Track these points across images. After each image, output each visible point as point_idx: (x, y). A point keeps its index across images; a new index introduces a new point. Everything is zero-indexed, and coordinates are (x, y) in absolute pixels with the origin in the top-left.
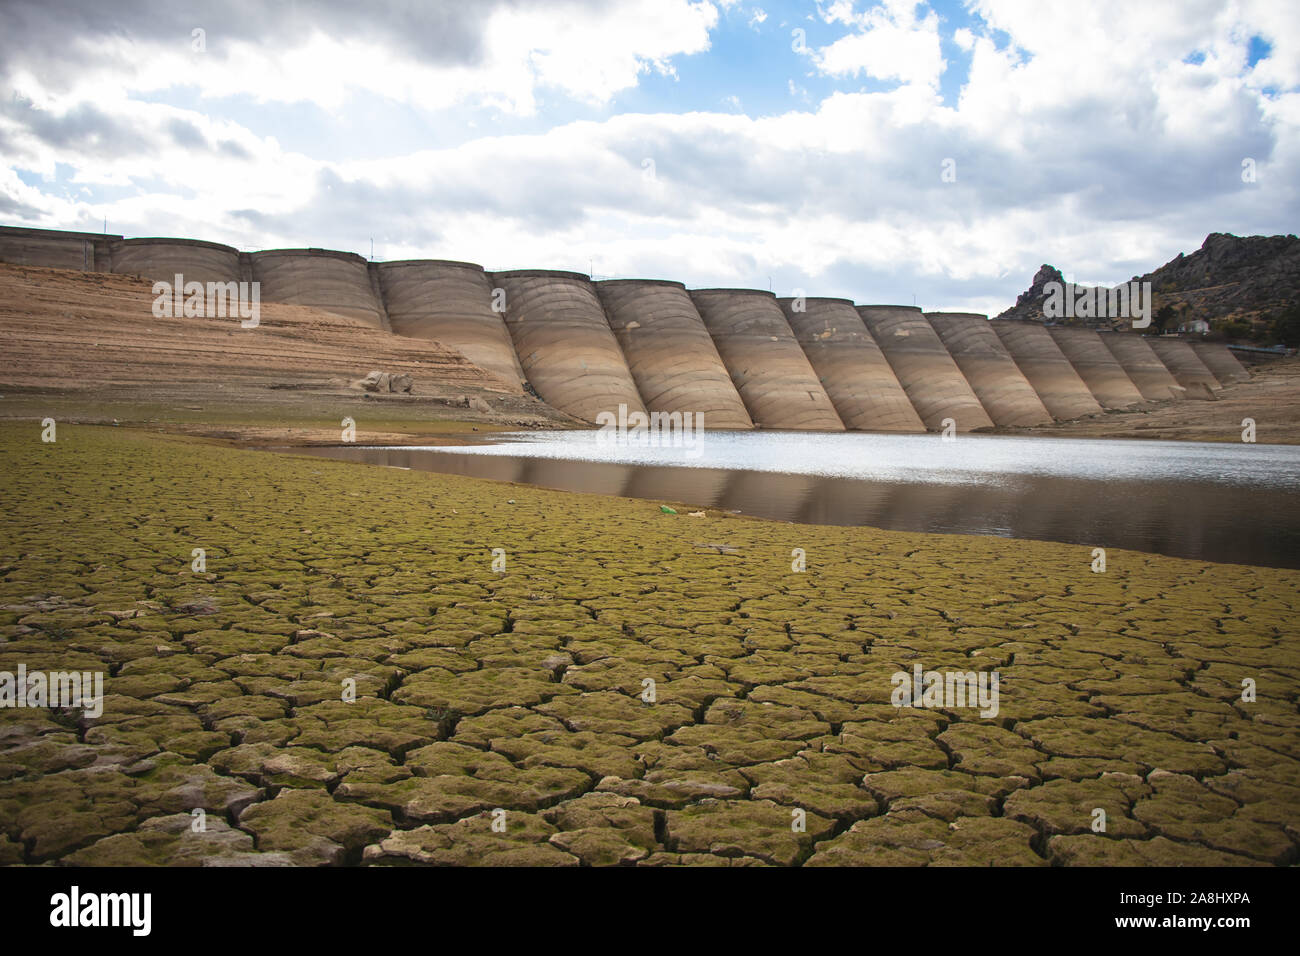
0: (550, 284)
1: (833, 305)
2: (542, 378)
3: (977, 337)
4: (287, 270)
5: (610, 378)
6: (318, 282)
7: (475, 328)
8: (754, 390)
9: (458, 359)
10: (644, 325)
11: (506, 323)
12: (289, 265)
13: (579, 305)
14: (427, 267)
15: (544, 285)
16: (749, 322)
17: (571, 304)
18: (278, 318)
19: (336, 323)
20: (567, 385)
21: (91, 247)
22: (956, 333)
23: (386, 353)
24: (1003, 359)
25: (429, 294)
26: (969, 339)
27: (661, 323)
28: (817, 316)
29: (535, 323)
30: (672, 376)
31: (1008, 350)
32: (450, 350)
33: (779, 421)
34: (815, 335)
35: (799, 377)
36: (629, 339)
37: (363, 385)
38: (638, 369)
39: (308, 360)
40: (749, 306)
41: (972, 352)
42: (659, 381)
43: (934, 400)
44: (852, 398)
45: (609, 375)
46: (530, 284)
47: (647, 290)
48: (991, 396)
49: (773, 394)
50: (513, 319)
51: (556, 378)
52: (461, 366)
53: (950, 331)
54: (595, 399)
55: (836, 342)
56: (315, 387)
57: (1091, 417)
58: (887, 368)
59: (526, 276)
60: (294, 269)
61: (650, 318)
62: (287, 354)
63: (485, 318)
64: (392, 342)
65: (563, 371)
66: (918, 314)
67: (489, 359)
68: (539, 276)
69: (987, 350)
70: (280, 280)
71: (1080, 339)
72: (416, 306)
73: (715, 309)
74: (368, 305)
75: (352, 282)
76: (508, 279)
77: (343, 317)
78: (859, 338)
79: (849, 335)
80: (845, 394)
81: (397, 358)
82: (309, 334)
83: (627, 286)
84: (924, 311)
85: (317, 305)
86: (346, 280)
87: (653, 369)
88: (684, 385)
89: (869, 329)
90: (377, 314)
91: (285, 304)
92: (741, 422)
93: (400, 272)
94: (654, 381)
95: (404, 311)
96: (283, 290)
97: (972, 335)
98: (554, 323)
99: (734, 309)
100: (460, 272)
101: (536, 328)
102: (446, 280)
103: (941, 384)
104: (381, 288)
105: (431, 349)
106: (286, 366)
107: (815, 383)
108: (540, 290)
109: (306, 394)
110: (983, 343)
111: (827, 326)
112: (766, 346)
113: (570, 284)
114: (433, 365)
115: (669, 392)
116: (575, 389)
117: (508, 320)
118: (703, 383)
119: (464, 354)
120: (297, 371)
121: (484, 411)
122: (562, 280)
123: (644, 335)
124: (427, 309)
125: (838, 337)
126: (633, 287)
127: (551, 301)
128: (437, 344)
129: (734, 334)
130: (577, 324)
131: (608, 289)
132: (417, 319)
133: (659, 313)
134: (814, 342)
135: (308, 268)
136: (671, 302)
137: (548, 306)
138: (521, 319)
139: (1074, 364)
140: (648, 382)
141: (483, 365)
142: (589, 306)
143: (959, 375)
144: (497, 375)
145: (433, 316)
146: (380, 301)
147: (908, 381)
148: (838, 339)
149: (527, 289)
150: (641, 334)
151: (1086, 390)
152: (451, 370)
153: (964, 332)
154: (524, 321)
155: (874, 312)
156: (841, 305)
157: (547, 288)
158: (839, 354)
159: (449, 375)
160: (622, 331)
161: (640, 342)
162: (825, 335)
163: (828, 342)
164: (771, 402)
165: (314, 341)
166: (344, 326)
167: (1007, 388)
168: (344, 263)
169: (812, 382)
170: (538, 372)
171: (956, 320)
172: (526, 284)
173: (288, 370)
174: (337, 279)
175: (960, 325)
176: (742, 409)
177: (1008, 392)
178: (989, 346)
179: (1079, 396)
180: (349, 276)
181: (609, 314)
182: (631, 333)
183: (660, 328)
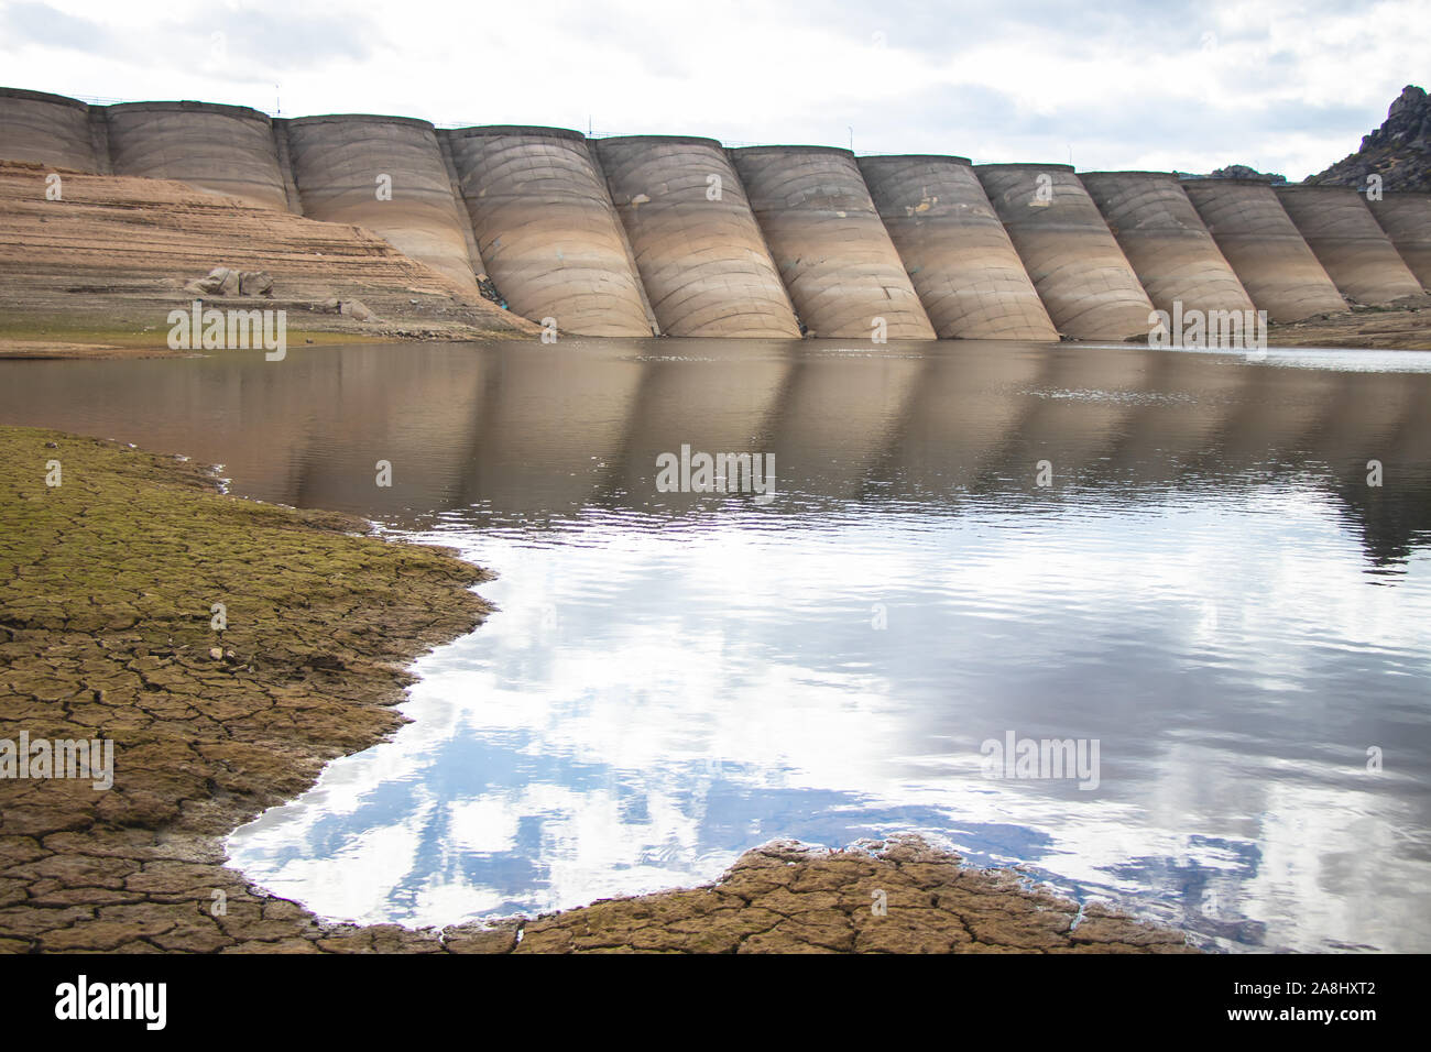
0: (523, 144)
1: (936, 165)
2: (506, 273)
3: (1158, 206)
4: (151, 130)
5: (595, 271)
6: (193, 148)
7: (406, 207)
8: (809, 285)
9: (380, 249)
10: (654, 199)
11: (465, 199)
12: (154, 124)
13: (560, 173)
14: (347, 125)
15: (514, 146)
16: (808, 192)
17: (549, 172)
18: (129, 196)
19: (215, 203)
20: (535, 282)
22: (1126, 201)
23: (277, 243)
24: (1193, 237)
25: (350, 162)
26: (1144, 210)
27: (675, 196)
28: (911, 182)
29: (501, 199)
30: (687, 269)
31: (1207, 224)
32: (372, 237)
33: (840, 328)
34: (908, 208)
35: (869, 267)
36: (635, 218)
37: (203, 287)
38: (646, 259)
39: (148, 254)
40: (810, 170)
41: (1147, 228)
42: (673, 275)
43: (1079, 296)
44: (954, 295)
45: (593, 268)
46: (496, 145)
47: (662, 150)
48: (1169, 289)
49: (833, 291)
50: (472, 194)
51: (524, 273)
52: (383, 259)
53: (1118, 198)
54: (573, 300)
55: (937, 216)
56: (134, 290)
57: (1324, 318)
58: (1011, 252)
59: (491, 135)
60: (161, 130)
61: (662, 189)
62: (119, 246)
63: (426, 194)
64: (296, 227)
65: (532, 264)
66: (1068, 175)
67: (427, 249)
68: (508, 135)
69: (1172, 225)
70: (142, 144)
71: (1329, 204)
72: (332, 180)
73: (761, 175)
74: (263, 179)
75: (241, 148)
76: (468, 139)
77: (223, 194)
78: (971, 211)
79: (956, 206)
80: (942, 290)
81: (292, 248)
82: (169, 218)
83: (636, 145)
84: (1077, 171)
85: (189, 179)
86: (232, 144)
87: (664, 259)
88: (703, 280)
89: (991, 199)
90: (279, 190)
91: (147, 178)
92: (779, 329)
93: (313, 132)
94: (664, 275)
95: (317, 185)
96: (146, 158)
97: (1147, 203)
98: (525, 199)
99: (789, 174)
100: (395, 131)
101: (502, 205)
102: (374, 142)
103: (1091, 274)
104: (290, 154)
105: (348, 237)
106: (110, 262)
107: (897, 276)
108: (508, 153)
109: (117, 298)
110: (1166, 213)
111: (925, 195)
112: (828, 225)
113: (551, 144)
114: (340, 259)
115: (683, 290)
116: (546, 287)
117: (467, 194)
118: (731, 277)
119: (393, 243)
120: (126, 268)
121: (360, 318)
122: (539, 139)
123: (656, 212)
124: (348, 182)
125: (939, 211)
126: (644, 146)
127: (522, 169)
128: (356, 229)
129: (788, 208)
130: (556, 200)
131: (611, 150)
132: (334, 197)
133: (676, 182)
134: (907, 217)
135: (179, 128)
136: (694, 167)
137: (518, 176)
138: (482, 193)
139: (1314, 243)
140: (657, 276)
141: (416, 257)
142: (576, 174)
143: (1121, 261)
144: (436, 270)
145: (354, 192)
146: (288, 173)
147: (1042, 270)
148: (939, 213)
149: (492, 153)
150: (652, 211)
151: (1327, 280)
152: (367, 264)
153: (1139, 199)
154: (487, 196)
155: (1003, 174)
156: (950, 166)
157: (518, 151)
158: (940, 233)
159: (361, 271)
160: (628, 208)
161: (649, 222)
162: (922, 208)
163: (926, 218)
164: (831, 301)
165: (174, 228)
166: (224, 207)
167: (1194, 278)
168: (231, 120)
169: (890, 274)
170: (501, 265)
171: (1125, 182)
172: (490, 146)
173: (111, 268)
174: (221, 143)
175: (1134, 189)
176: (790, 312)
177: (1196, 285)
178: (1173, 217)
179: (1310, 287)
180: (237, 138)
181: (611, 184)
182: (638, 211)
183: (676, 202)
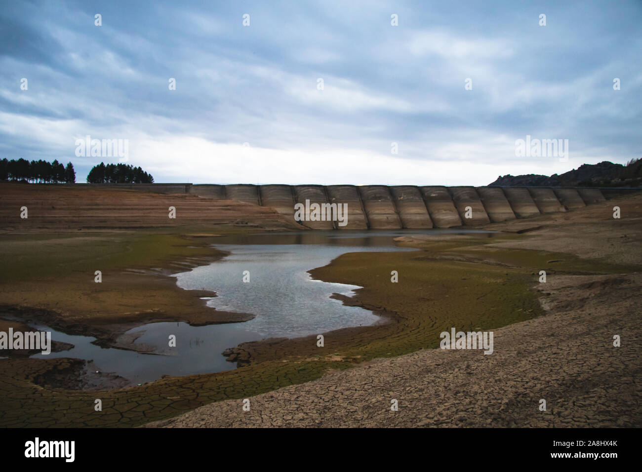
0: (308, 189)
3: (465, 194)
4: (233, 190)
6: (240, 193)
8: (371, 217)
10: (336, 199)
11: (295, 200)
14: (271, 186)
16: (373, 196)
17: (313, 195)
18: (227, 204)
21: (185, 187)
22: (458, 193)
23: (253, 212)
25: (271, 194)
27: (341, 198)
29: (302, 200)
31: (481, 198)
32: (274, 210)
34: (399, 198)
35: (385, 213)
37: (235, 223)
39: (228, 216)
40: (374, 191)
43: (439, 217)
49: (376, 218)
52: (275, 215)
55: (405, 200)
56: (225, 223)
58: (422, 208)
61: (338, 197)
62: (223, 215)
63: (286, 200)
67: (284, 212)
71: (517, 192)
72: (267, 198)
74: (254, 199)
75: (249, 192)
76: (297, 188)
77: (246, 202)
78: (413, 198)
79: (409, 197)
80: (404, 217)
81: (256, 213)
85: (239, 200)
89: (422, 194)
90: (256, 201)
91: (231, 200)
93: (265, 188)
95: (264, 200)
96: (231, 196)
99: (369, 192)
100: (280, 187)
102: (276, 190)
104: (259, 193)
105: (268, 210)
108: (304, 191)
109: (221, 225)
110: (467, 196)
111: (403, 195)
112: (376, 203)
113: (314, 188)
114: (266, 215)
119: (277, 211)
120: (224, 219)
122: (311, 188)
127: (307, 194)
128: (270, 208)
129: (368, 199)
131: (329, 188)
132: (267, 202)
133: (341, 195)
135: (238, 190)
136: (345, 192)
138: (299, 199)
142: (319, 195)
145: (271, 200)
146: (258, 197)
149: (301, 191)
151: (511, 211)
152: (272, 216)
153: (461, 193)
155: (425, 188)
158: (405, 204)
160: (331, 201)
162: (402, 198)
165: (234, 210)
166: (246, 205)
168: (247, 187)
171: (459, 189)
173: (221, 219)
174: (245, 192)
176: (364, 223)
181: (327, 196)
